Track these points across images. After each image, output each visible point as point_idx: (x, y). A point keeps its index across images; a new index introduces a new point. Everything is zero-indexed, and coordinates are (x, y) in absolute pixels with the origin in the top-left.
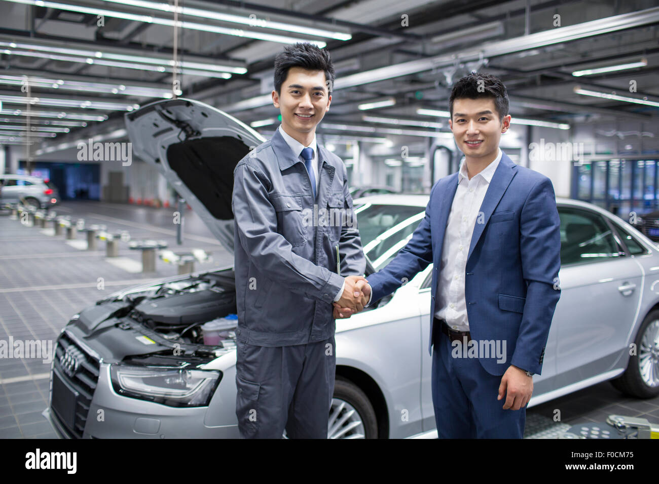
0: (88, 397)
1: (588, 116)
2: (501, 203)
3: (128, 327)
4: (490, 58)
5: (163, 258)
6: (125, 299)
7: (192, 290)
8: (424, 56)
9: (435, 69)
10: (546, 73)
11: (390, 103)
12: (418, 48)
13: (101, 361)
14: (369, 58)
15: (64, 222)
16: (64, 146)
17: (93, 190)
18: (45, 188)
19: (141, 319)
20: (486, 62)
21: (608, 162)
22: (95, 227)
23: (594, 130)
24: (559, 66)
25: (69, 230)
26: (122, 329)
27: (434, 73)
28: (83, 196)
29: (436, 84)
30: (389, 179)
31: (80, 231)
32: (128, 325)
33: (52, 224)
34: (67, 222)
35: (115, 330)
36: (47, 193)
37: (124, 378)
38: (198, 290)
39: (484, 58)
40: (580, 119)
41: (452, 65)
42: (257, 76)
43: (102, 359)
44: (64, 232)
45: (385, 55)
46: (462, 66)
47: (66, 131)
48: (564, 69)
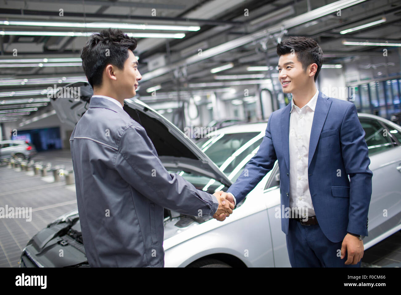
1: (352, 58)
2: (325, 124)
3: (66, 243)
4: (289, 29)
6: (67, 221)
8: (247, 34)
9: (254, 41)
10: (324, 35)
11: (229, 66)
12: (242, 30)
14: (213, 40)
15: (39, 166)
16: (35, 119)
17: (58, 143)
18: (26, 146)
19: (75, 235)
20: (286, 32)
21: (368, 85)
22: (57, 167)
23: (358, 66)
24: (332, 29)
25: (42, 171)
26: (62, 245)
27: (254, 44)
28: (51, 147)
29: (257, 50)
30: (236, 112)
31: (48, 171)
32: (66, 241)
33: (32, 169)
34: (41, 166)
35: (57, 246)
36: (28, 149)
39: (285, 29)
40: (347, 60)
41: (264, 37)
42: (145, 60)
44: (39, 172)
45: (223, 36)
46: (271, 37)
47: (36, 109)
48: (335, 31)
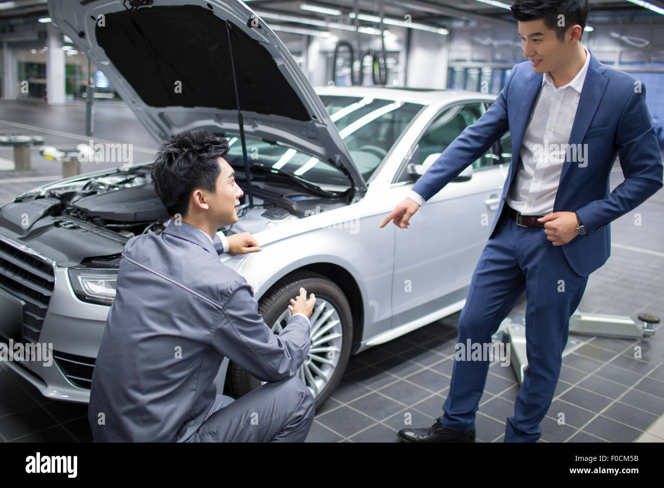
0: (42, 306)
1: (467, 22)
3: (71, 226)
5: (44, 153)
6: (49, 195)
7: (128, 185)
13: (54, 265)
21: (480, 70)
26: (65, 228)
32: (70, 223)
35: (55, 229)
37: (88, 283)
38: (134, 185)
40: (458, 24)
43: (55, 262)
